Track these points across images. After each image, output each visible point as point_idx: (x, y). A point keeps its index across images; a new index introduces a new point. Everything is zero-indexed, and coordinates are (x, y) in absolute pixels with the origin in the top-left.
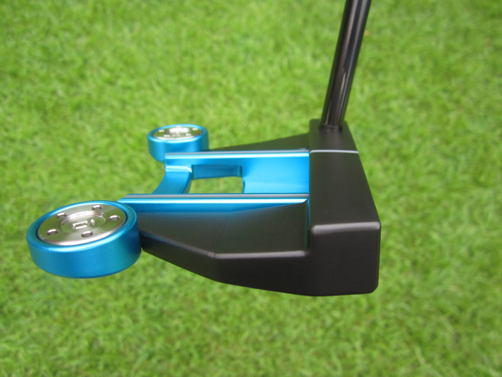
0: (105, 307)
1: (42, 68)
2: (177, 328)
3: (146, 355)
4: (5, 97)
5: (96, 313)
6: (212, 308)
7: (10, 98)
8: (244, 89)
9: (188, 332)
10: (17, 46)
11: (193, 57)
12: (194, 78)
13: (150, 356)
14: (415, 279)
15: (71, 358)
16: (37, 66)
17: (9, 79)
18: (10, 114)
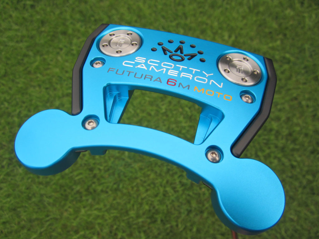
0: (154, 184)
1: (81, 26)
2: (204, 194)
3: (186, 213)
4: (61, 49)
5: (148, 188)
7: (64, 50)
8: (225, 26)
10: (61, 13)
11: (184, 6)
12: (188, 22)
15: (138, 216)
16: (78, 25)
17: (61, 37)
18: (67, 61)
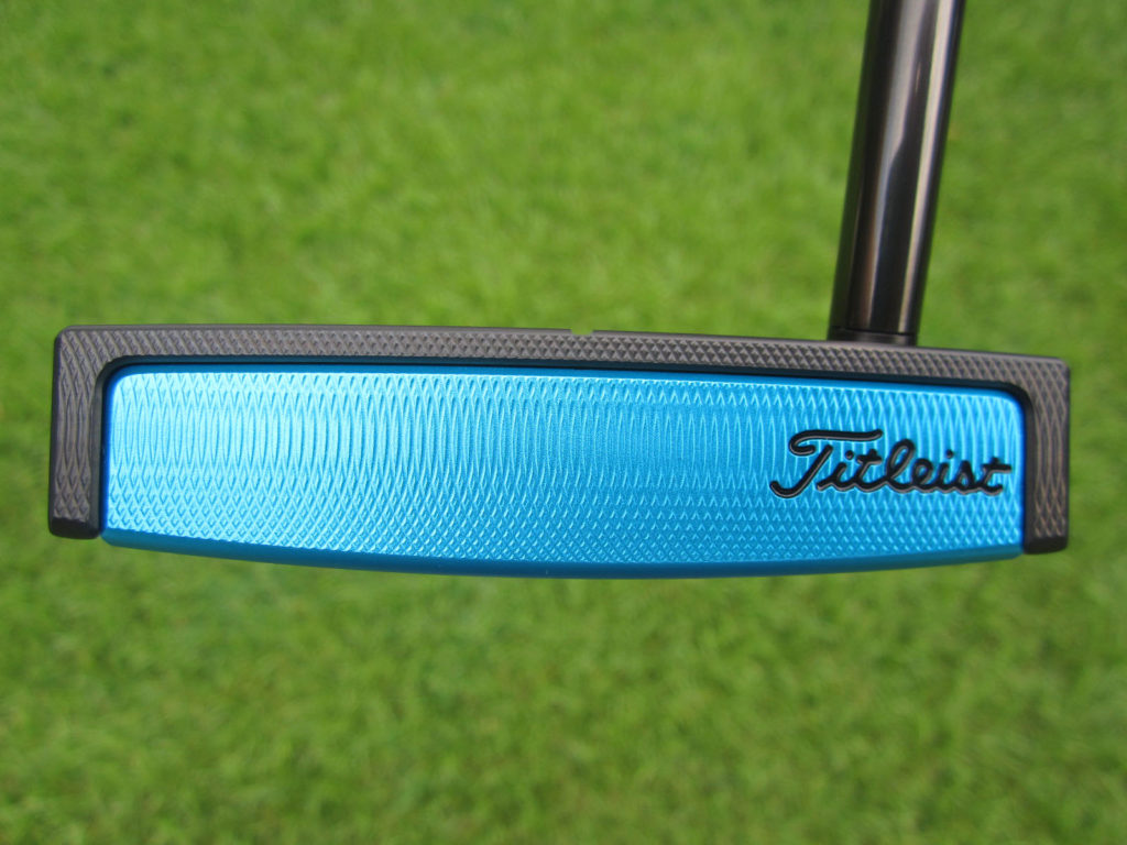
6: (574, 704)
9: (515, 751)
13: (427, 796)
14: (1047, 683)
